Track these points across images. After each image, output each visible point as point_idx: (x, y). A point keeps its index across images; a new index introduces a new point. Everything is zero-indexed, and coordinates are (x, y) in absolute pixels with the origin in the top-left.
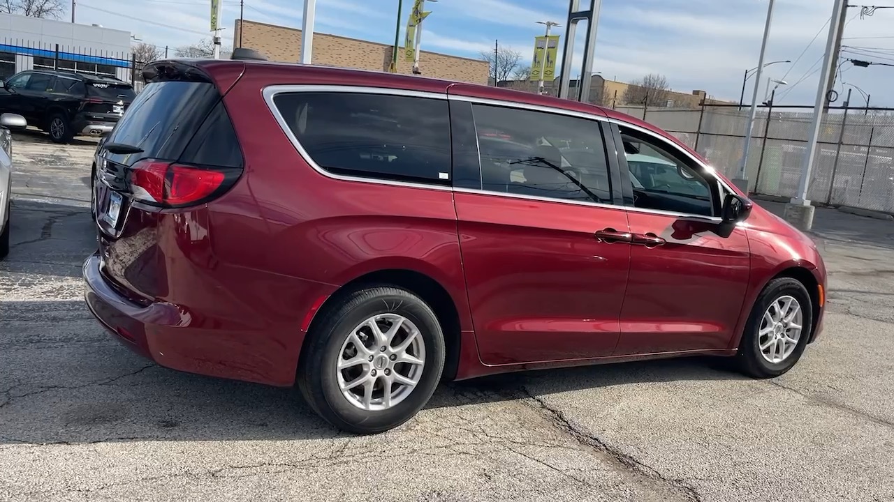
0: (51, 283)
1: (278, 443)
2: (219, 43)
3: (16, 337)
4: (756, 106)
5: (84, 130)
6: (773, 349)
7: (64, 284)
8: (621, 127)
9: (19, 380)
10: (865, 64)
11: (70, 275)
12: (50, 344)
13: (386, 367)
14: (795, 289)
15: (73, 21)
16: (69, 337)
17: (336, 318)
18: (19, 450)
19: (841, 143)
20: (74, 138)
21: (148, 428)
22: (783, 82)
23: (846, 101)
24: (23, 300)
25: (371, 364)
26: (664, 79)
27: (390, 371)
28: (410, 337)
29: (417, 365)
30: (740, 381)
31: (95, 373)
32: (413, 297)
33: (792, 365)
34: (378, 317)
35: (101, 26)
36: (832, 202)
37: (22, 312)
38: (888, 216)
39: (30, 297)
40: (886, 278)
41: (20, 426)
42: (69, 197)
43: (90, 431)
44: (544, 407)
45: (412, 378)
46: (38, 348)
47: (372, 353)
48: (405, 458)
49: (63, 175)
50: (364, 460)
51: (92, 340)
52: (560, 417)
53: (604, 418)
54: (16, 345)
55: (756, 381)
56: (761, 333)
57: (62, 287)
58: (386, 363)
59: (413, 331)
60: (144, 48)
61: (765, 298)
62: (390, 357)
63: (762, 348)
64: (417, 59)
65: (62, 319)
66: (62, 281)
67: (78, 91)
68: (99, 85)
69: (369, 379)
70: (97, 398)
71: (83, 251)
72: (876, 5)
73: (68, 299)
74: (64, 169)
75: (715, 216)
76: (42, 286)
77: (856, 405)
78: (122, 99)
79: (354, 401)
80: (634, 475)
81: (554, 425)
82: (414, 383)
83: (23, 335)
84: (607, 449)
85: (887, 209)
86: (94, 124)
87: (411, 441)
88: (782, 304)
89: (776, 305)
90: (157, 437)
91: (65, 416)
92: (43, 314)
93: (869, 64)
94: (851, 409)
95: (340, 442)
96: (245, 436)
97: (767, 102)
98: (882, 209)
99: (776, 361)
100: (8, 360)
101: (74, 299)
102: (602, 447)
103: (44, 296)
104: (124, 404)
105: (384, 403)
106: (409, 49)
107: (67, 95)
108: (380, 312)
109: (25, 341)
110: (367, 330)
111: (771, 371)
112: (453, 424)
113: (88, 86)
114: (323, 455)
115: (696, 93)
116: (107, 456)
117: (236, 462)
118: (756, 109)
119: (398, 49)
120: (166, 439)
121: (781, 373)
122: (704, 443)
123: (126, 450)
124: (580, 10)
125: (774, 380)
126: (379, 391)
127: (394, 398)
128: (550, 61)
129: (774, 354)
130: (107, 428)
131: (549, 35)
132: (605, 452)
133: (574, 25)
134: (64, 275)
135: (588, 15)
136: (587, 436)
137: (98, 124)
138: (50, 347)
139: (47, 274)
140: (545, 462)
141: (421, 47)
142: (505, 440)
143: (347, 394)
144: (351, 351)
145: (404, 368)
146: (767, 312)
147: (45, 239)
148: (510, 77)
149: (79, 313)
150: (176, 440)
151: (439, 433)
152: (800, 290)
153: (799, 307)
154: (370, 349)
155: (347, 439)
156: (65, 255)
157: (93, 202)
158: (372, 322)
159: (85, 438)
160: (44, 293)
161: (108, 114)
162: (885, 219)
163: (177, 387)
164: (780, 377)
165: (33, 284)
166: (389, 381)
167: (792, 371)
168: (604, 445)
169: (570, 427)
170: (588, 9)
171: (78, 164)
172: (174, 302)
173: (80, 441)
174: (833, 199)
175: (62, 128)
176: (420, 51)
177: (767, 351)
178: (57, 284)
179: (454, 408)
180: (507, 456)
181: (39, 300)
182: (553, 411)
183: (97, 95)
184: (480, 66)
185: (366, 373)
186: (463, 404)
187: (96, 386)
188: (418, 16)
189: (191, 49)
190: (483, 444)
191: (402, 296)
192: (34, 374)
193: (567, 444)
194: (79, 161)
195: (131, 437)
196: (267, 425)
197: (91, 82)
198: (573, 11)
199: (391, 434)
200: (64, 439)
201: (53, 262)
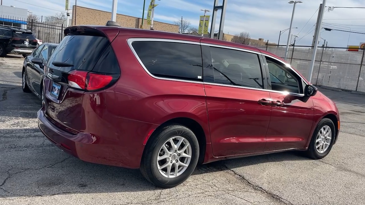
0: (13, 120)
1: (132, 193)
2: (69, 16)
3: (5, 146)
4: (288, 46)
5: (11, 52)
6: (321, 148)
7: (19, 121)
8: (266, 57)
9: (12, 166)
10: (330, 30)
11: (21, 116)
12: (21, 149)
13: (176, 159)
14: (329, 123)
15: (1, 4)
16: (28, 145)
17: (157, 139)
18: (20, 199)
19: (321, 61)
20: (7, 55)
21: (75, 188)
22: (298, 36)
23: (323, 44)
24: (3, 128)
25: (170, 158)
26: (248, 34)
27: (178, 161)
28: (186, 146)
29: (188, 158)
30: (308, 161)
31: (44, 162)
32: (187, 129)
33: (328, 154)
34: (174, 138)
35: (15, 7)
36: (318, 84)
37: (4, 134)
38: (340, 90)
39: (6, 127)
40: (346, 115)
41: (18, 188)
42: (10, 81)
43: (49, 190)
44: (236, 174)
45: (186, 164)
46: (16, 151)
47: (171, 153)
48: (186, 199)
49: (5, 71)
50: (171, 200)
51: (38, 147)
52: (243, 178)
53: (262, 178)
54: (5, 150)
55: (314, 161)
56: (317, 141)
57: (18, 122)
58: (176, 158)
59: (187, 144)
60: (31, 16)
61: (319, 127)
62: (178, 155)
63: (317, 147)
64: (152, 24)
65: (23, 137)
66: (18, 119)
67: (9, 35)
68: (18, 32)
69: (169, 165)
70: (48, 174)
71: (23, 106)
72: (334, 7)
73: (23, 128)
74: (5, 68)
75: (300, 93)
76: (10, 122)
77: (355, 170)
78: (28, 38)
79: (163, 174)
80: (281, 204)
81: (242, 182)
82: (187, 165)
83: (7, 145)
84: (266, 192)
85: (339, 87)
86: (16, 49)
87: (187, 191)
88: (324, 129)
89: (322, 130)
90: (80, 192)
91: (37, 183)
92: (14, 135)
93: (331, 30)
94: (354, 172)
95: (158, 191)
96: (117, 190)
97: (292, 44)
98: (337, 87)
99: (322, 152)
100: (4, 157)
101: (25, 128)
102: (264, 191)
103: (12, 126)
104: (61, 176)
105: (175, 174)
106: (148, 20)
107: (3, 36)
108: (175, 136)
109: (9, 147)
110: (169, 144)
111: (320, 156)
112: (201, 182)
113: (13, 32)
114: (152, 198)
115: (260, 39)
116: (60, 201)
117: (117, 202)
118: (289, 47)
119: (144, 20)
120: (84, 193)
121: (323, 157)
122: (304, 189)
123: (68, 198)
124: (218, 6)
125: (321, 160)
126: (173, 169)
127: (179, 172)
128: (206, 26)
129: (321, 150)
130: (57, 188)
131: (205, 15)
132: (266, 193)
133: (216, 11)
134: (18, 117)
135: (222, 7)
136: (257, 186)
137: (18, 49)
138: (21, 150)
139: (10, 116)
140: (244, 199)
141: (154, 19)
142: (224, 189)
143: (160, 171)
144: (163, 153)
145: (182, 159)
146: (319, 132)
147: (5, 100)
148: (186, 31)
149: (30, 134)
150: (88, 193)
151: (197, 187)
152: (331, 123)
153: (331, 130)
154: (170, 152)
155: (160, 191)
156: (16, 107)
157: (23, 83)
158: (171, 140)
159: (48, 193)
160: (12, 125)
161: (22, 45)
162: (339, 91)
163: (82, 168)
164: (323, 158)
165: (6, 121)
166: (177, 165)
167: (327, 156)
168: (265, 190)
169: (249, 183)
170: (222, 5)
171: (11, 66)
172: (89, 132)
173: (47, 195)
174: (318, 83)
175: (2, 51)
176: (153, 21)
177: (318, 148)
178: (16, 121)
179: (199, 175)
180: (228, 196)
181: (10, 128)
182: (240, 176)
183: (17, 36)
184: (175, 27)
185: (168, 162)
186: (203, 173)
187: (46, 169)
188: (152, 6)
189: (52, 17)
190: (217, 191)
191: (183, 129)
192: (17, 163)
193: (250, 190)
194: (11, 65)
195: (68, 192)
196: (125, 185)
197: (15, 31)
198: (215, 6)
199: (178, 188)
200: (39, 194)
201: (12, 111)
